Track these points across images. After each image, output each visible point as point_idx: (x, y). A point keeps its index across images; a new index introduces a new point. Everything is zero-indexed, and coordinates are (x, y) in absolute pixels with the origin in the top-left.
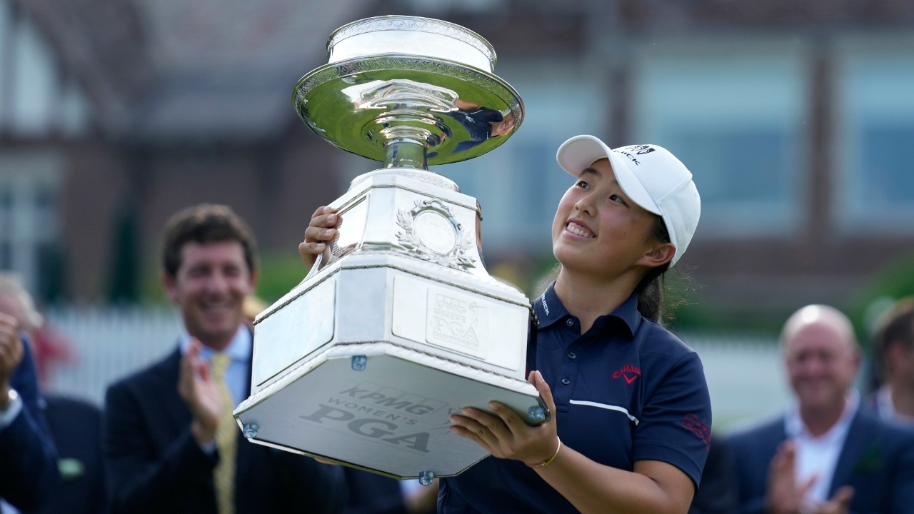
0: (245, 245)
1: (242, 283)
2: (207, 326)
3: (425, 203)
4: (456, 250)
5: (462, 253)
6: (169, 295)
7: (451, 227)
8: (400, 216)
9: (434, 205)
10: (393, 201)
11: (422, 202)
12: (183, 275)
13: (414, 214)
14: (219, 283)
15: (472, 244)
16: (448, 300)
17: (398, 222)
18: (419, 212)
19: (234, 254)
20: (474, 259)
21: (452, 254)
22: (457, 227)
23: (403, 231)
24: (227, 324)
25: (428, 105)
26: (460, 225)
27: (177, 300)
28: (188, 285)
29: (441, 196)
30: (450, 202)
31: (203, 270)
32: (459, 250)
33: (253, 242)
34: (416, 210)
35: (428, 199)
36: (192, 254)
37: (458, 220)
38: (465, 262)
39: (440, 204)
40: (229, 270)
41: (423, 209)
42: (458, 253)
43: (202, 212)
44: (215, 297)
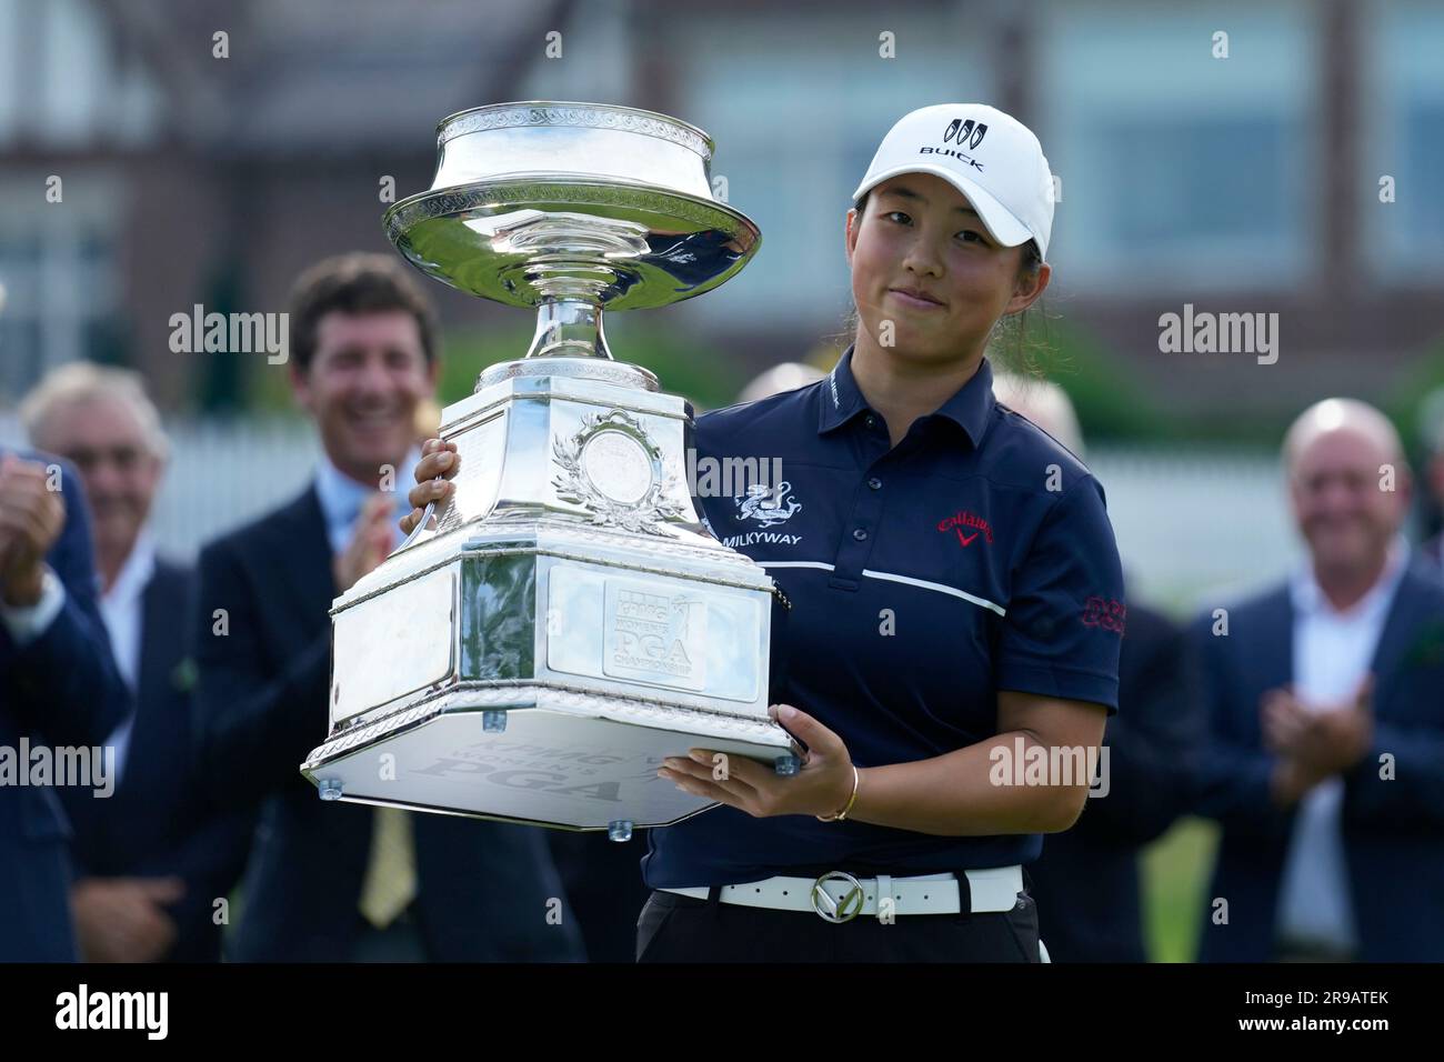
0: (420, 318)
1: (415, 378)
2: (359, 450)
3: (599, 419)
4: (653, 494)
5: (662, 498)
6: (299, 399)
7: (643, 454)
8: (557, 447)
9: (618, 420)
10: (546, 423)
11: (595, 417)
12: (320, 365)
13: (582, 440)
14: (377, 378)
15: (679, 480)
16: (638, 598)
17: (556, 458)
18: (589, 435)
19: (402, 332)
20: (681, 504)
21: (644, 504)
22: (654, 453)
23: (565, 474)
24: (391, 446)
25: (601, 248)
26: (658, 449)
27: (311, 407)
28: (328, 380)
29: (626, 404)
30: (640, 411)
31: (353, 358)
32: (656, 494)
33: (434, 315)
34: (584, 433)
35: (605, 412)
36: (335, 332)
37: (653, 441)
38: (667, 515)
39: (626, 417)
40: (394, 358)
41: (596, 430)
42: (655, 499)
43: (351, 266)
44: (372, 402)
